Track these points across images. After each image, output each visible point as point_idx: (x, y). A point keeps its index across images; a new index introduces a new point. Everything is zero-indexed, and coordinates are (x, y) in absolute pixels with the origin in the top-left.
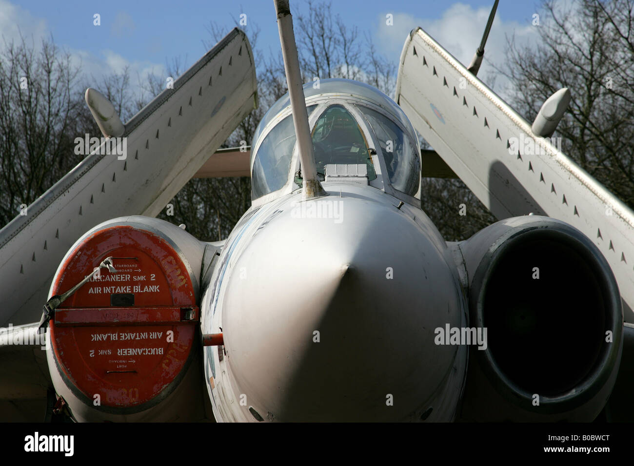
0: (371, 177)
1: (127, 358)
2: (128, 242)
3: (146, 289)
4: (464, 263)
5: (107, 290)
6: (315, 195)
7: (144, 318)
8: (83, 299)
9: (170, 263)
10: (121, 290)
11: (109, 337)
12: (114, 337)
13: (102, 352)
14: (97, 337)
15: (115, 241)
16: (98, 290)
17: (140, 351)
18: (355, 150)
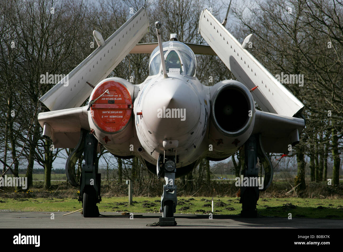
0: (181, 72)
1: (112, 118)
2: (113, 85)
3: (118, 99)
4: (210, 94)
5: (107, 99)
6: (166, 78)
7: (117, 107)
8: (100, 101)
9: (125, 92)
10: (111, 99)
11: (107, 112)
12: (109, 112)
13: (105, 117)
14: (104, 112)
15: (109, 85)
16: (104, 99)
17: (116, 117)
18: (178, 62)
